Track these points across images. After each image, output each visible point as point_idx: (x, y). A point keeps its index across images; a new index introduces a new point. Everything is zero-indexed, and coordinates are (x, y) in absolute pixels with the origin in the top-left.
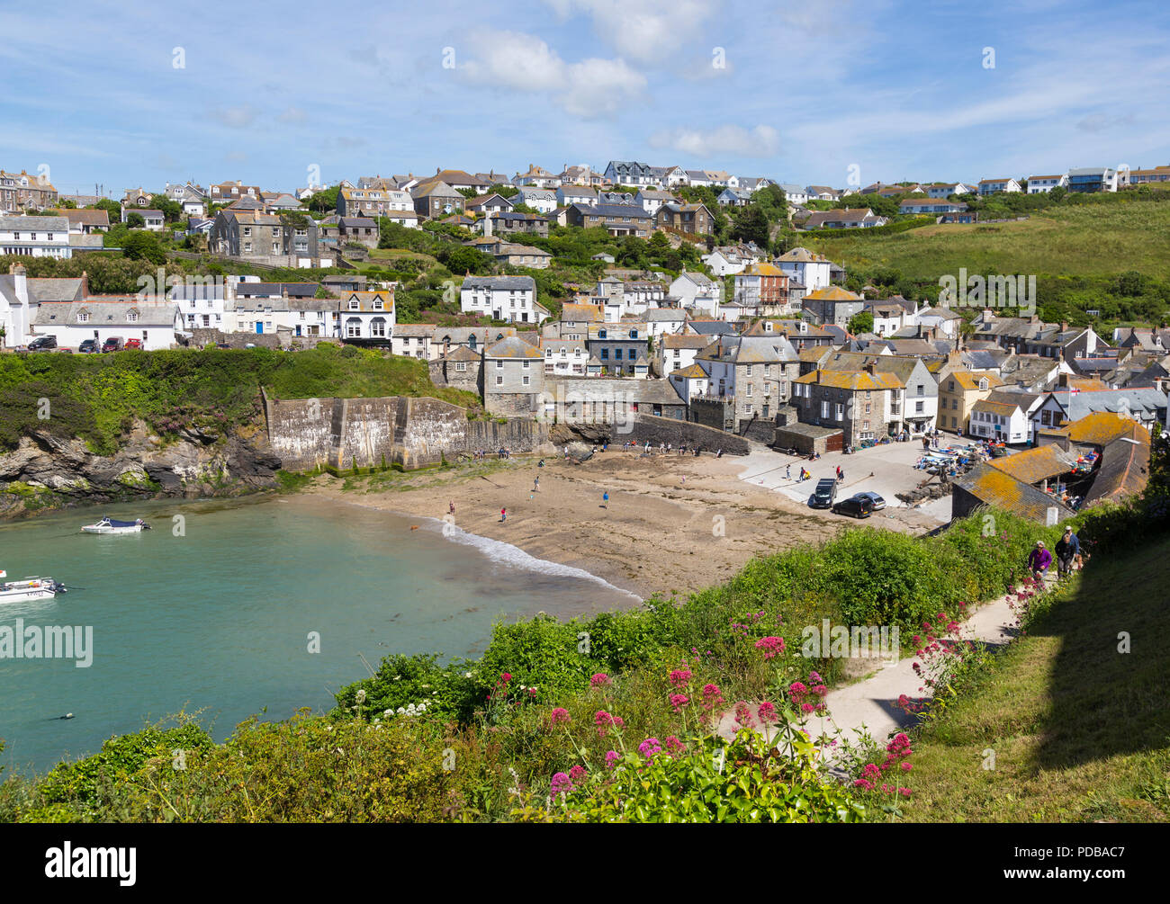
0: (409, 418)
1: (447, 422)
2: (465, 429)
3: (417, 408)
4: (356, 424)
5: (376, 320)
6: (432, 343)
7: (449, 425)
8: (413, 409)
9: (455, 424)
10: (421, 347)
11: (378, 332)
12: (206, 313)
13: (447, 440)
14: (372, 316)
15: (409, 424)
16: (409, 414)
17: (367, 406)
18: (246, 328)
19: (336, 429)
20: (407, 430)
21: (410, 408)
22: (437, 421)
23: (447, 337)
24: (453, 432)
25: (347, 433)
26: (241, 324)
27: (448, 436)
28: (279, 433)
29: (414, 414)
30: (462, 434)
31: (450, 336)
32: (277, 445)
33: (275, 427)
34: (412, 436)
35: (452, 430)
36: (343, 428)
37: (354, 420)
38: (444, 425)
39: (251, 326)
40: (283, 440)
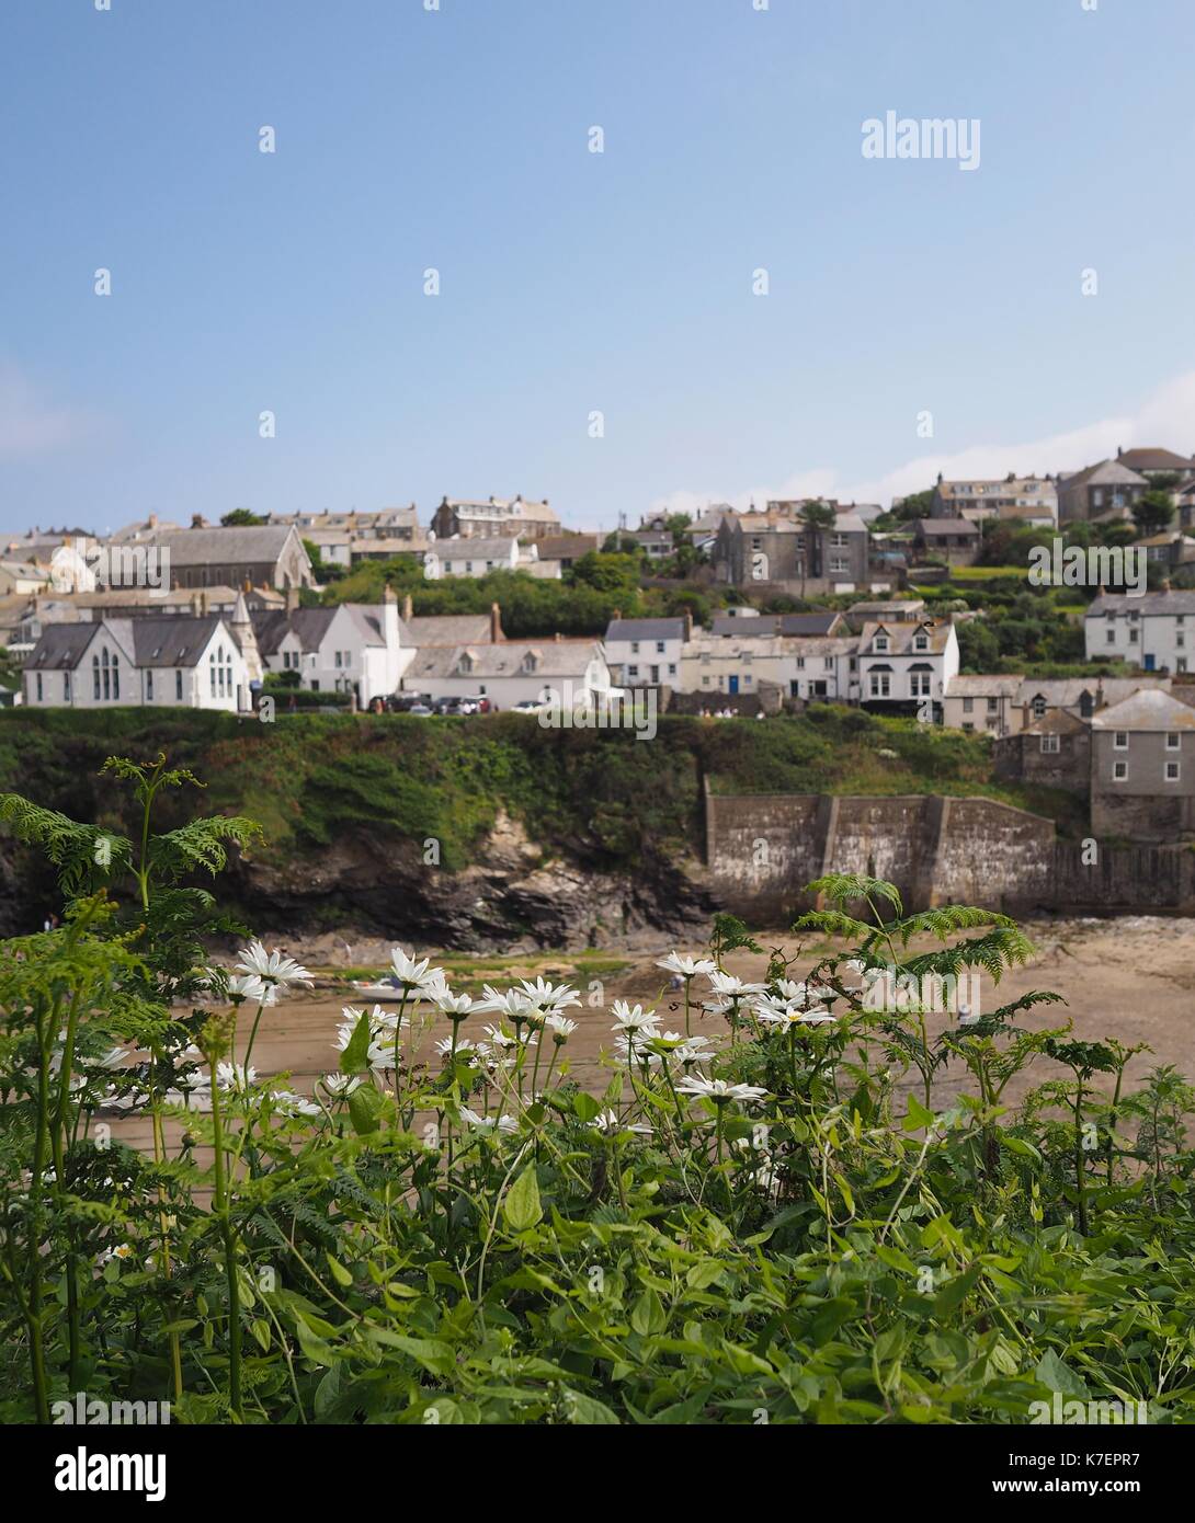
0: (943, 835)
1: (1017, 844)
2: (1048, 858)
3: (960, 816)
4: (851, 840)
5: (915, 667)
6: (1013, 707)
7: (1018, 849)
8: (951, 818)
9: (1030, 849)
10: (994, 714)
11: (920, 690)
12: (654, 663)
13: (1013, 877)
14: (911, 661)
15: (944, 844)
16: (944, 825)
17: (873, 811)
18: (713, 686)
19: (820, 849)
20: (939, 855)
21: (946, 815)
22: (997, 841)
23: (1039, 697)
24: (1025, 862)
25: (834, 856)
26: (706, 680)
27: (1015, 870)
28: (723, 851)
29: (952, 826)
30: (1043, 867)
31: (1044, 696)
32: (720, 872)
33: (718, 840)
34: (947, 865)
35: (1024, 858)
36: (829, 848)
37: (848, 833)
38: (1009, 850)
39: (721, 683)
40: (730, 863)
